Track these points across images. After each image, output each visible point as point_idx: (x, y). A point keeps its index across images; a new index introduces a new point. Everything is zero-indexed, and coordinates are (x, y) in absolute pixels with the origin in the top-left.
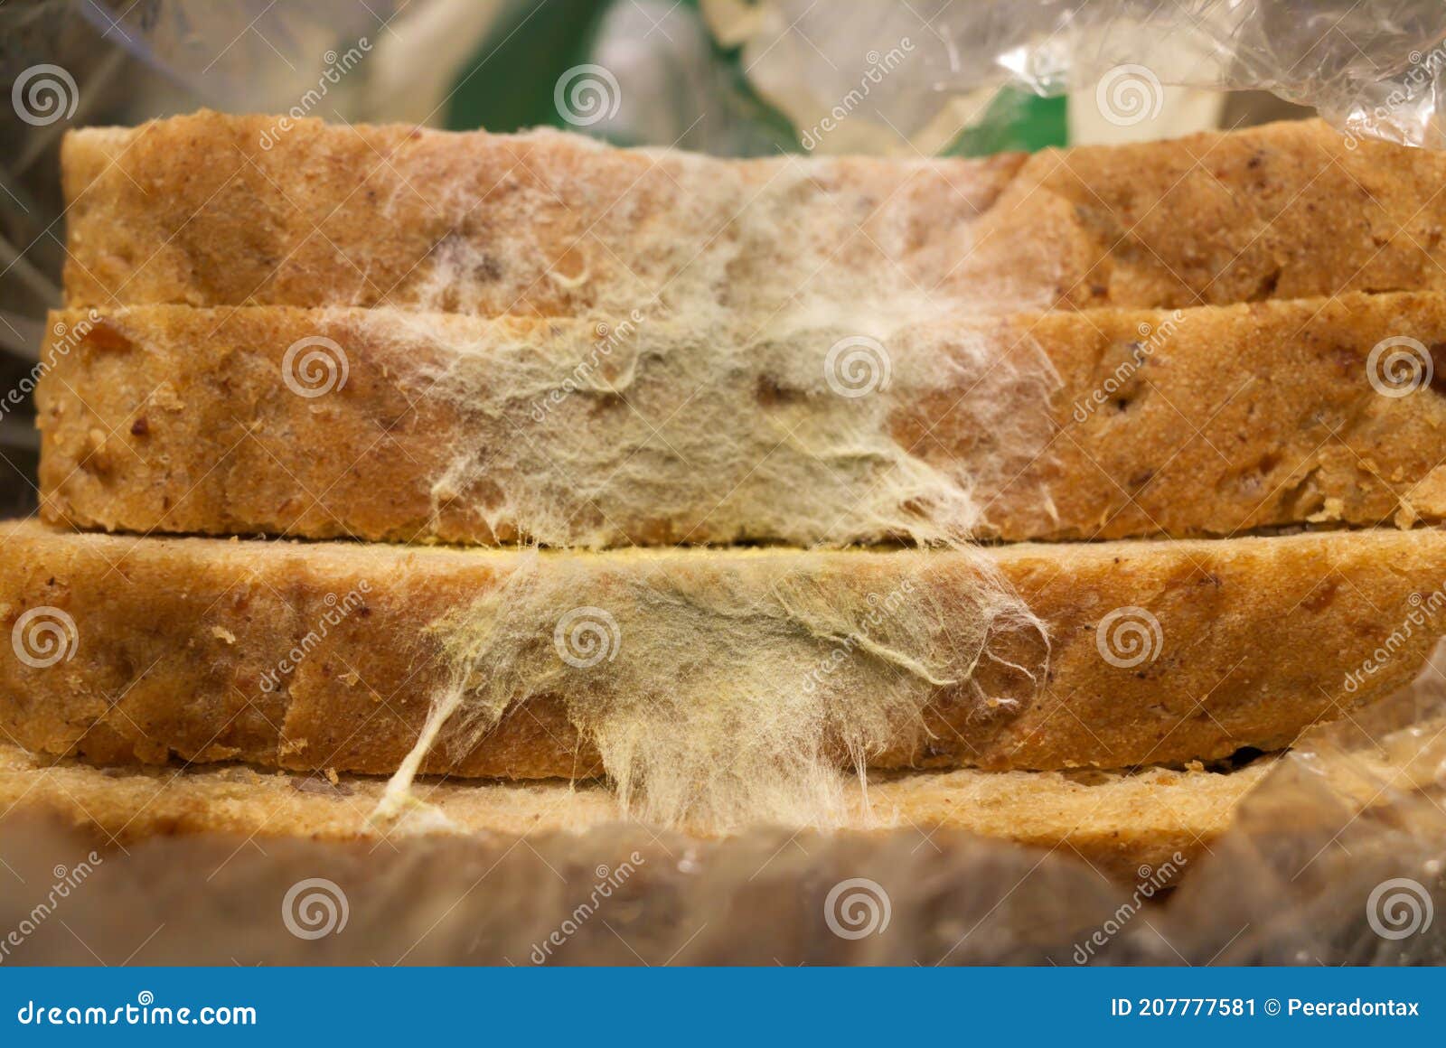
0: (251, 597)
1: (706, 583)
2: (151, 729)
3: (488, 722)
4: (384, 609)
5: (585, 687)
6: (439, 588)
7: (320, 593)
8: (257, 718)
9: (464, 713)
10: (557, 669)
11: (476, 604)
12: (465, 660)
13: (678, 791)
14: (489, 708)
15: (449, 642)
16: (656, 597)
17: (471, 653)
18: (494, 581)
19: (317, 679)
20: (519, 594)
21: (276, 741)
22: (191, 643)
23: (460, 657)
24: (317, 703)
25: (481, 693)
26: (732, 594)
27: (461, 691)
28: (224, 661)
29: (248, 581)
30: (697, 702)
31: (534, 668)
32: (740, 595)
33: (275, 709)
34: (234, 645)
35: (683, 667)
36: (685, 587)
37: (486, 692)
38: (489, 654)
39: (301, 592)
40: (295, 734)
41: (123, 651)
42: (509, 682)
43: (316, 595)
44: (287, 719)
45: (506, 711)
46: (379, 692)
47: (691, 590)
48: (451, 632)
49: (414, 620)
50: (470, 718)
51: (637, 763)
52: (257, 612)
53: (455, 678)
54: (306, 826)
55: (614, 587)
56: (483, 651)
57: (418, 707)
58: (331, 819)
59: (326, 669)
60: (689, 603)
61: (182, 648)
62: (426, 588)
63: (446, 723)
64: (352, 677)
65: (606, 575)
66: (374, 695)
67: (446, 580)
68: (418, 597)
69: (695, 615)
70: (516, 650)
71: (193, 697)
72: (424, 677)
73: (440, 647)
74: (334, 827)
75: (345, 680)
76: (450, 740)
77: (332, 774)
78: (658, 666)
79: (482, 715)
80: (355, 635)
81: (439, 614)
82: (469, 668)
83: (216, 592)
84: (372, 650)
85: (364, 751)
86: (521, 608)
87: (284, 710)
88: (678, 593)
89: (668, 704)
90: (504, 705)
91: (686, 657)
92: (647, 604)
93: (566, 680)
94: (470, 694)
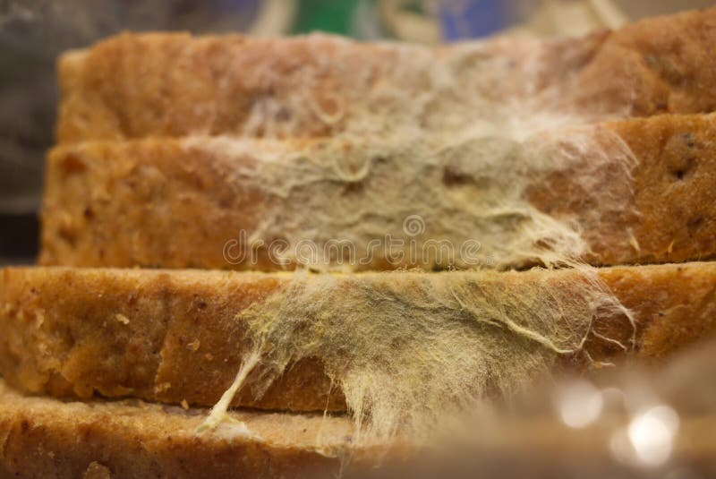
0: (139, 297)
1: (409, 287)
2: (83, 376)
3: (276, 374)
4: (213, 303)
5: (335, 352)
6: (246, 291)
7: (178, 294)
8: (141, 370)
9: (263, 367)
10: (317, 341)
11: (268, 300)
12: (262, 334)
13: (391, 416)
14: (277, 365)
15: (252, 324)
16: (378, 296)
17: (266, 331)
18: (279, 287)
19: (177, 347)
20: (295, 294)
21: (154, 384)
22: (105, 324)
23: (259, 333)
24: (175, 361)
25: (271, 355)
26: (426, 294)
27: (259, 354)
28: (122, 335)
29: (137, 287)
30: (403, 362)
31: (304, 340)
32: (430, 294)
33: (153, 364)
34: (128, 325)
35: (394, 340)
36: (396, 289)
37: (275, 355)
38: (276, 331)
39: (167, 294)
40: (164, 380)
41: (69, 330)
42: (288, 349)
43: (176, 295)
44: (159, 370)
45: (288, 367)
46: (213, 354)
47: (399, 291)
48: (254, 318)
49: (232, 310)
50: (265, 371)
51: (366, 399)
52: (142, 306)
53: (256, 345)
54: (166, 432)
55: (351, 290)
56: (273, 329)
57: (235, 364)
58: (181, 428)
59: (181, 341)
60: (398, 300)
61: (100, 327)
62: (239, 291)
63: (250, 373)
64: (195, 345)
65: (347, 283)
66: (209, 356)
67: (250, 286)
68: (234, 296)
69: (402, 307)
70: (293, 329)
71: (106, 357)
72: (238, 345)
73: (247, 326)
74: (181, 433)
75: (191, 346)
76: (253, 385)
77: (185, 404)
78: (379, 339)
79: (273, 369)
80: (197, 319)
81: (247, 306)
82: (263, 340)
83: (118, 294)
84: (208, 329)
85: (203, 391)
86: (295, 303)
87: (157, 365)
88: (391, 293)
89: (386, 363)
90: (286, 363)
91: (397, 334)
92: (372, 300)
93: (322, 348)
94: (264, 355)
